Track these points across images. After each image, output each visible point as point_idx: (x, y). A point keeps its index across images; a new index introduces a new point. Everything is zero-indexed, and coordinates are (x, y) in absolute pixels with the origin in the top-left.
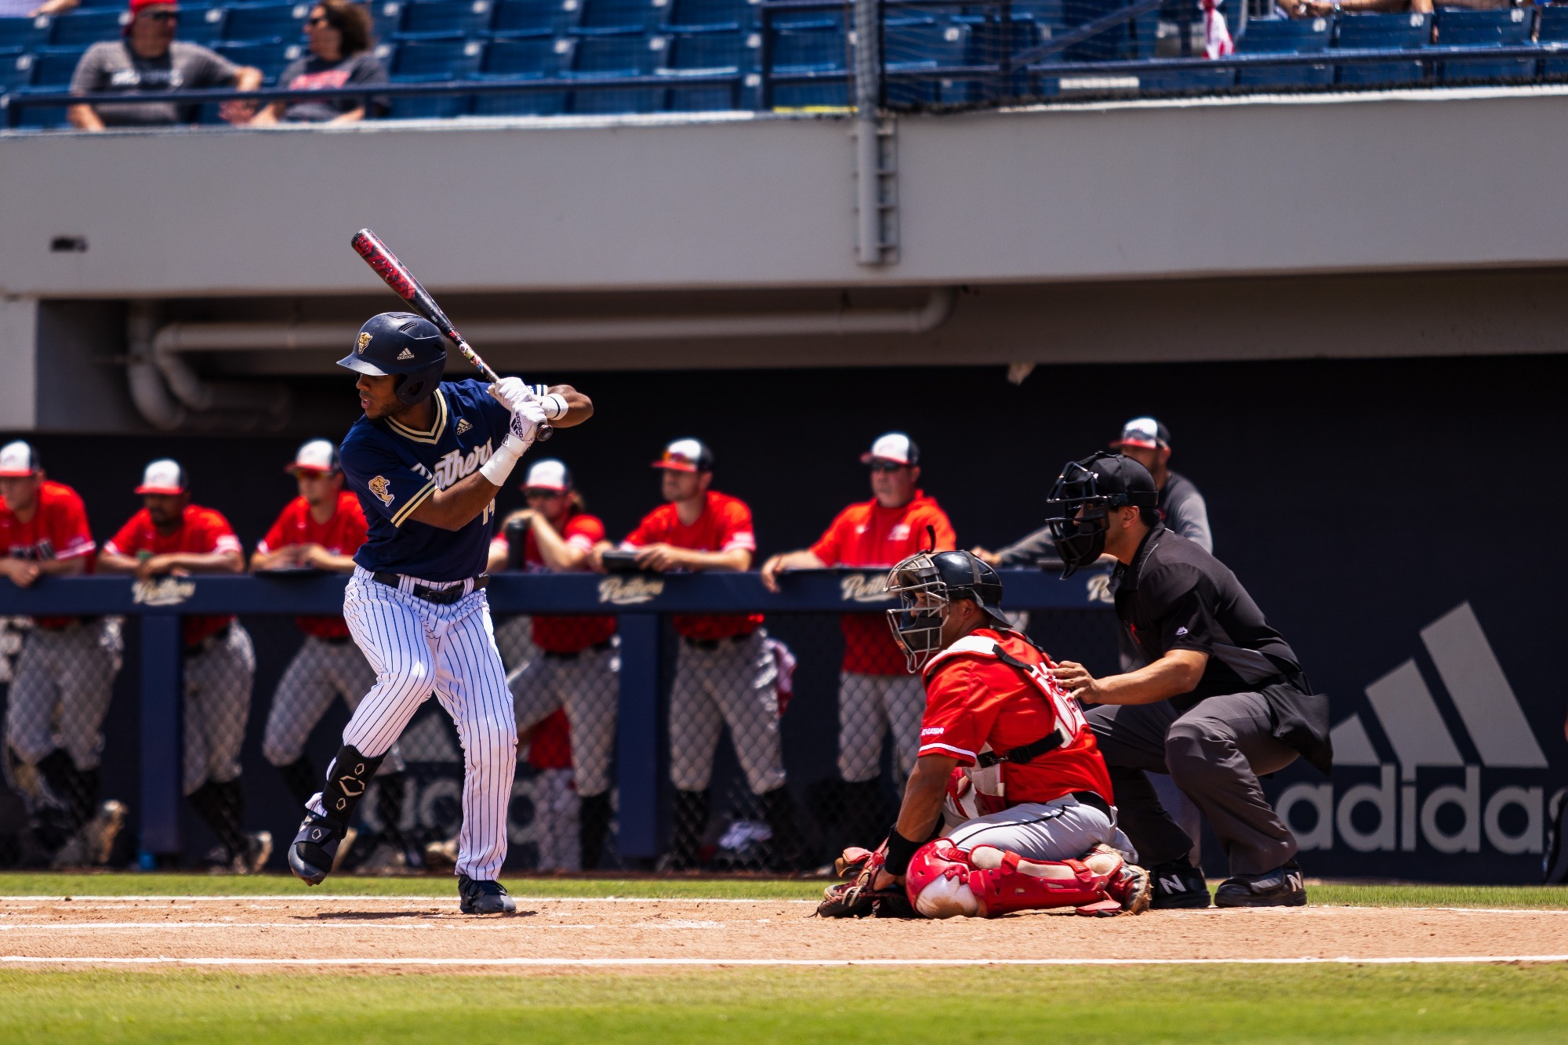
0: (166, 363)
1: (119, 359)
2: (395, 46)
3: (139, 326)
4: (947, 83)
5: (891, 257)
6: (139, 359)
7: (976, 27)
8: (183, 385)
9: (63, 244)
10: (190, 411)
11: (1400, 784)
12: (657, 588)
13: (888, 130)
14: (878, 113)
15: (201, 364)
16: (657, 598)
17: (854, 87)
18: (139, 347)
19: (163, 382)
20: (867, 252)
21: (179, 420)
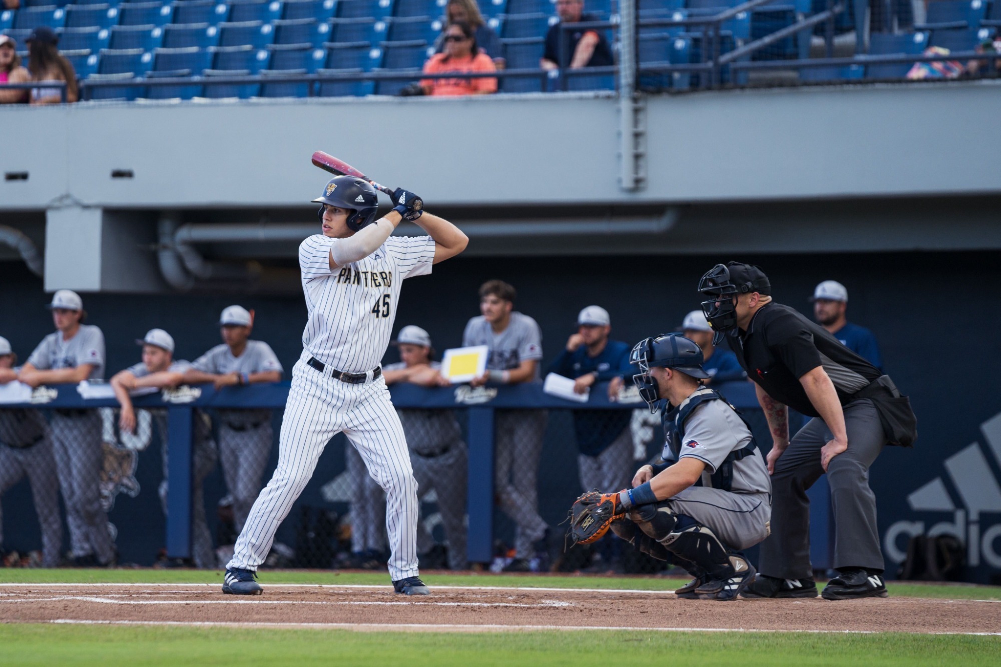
0: (182, 249)
1: (153, 247)
2: (326, 52)
3: (166, 226)
4: (676, 75)
5: (642, 185)
6: (165, 247)
7: (696, 41)
8: (193, 263)
9: (118, 174)
10: (197, 279)
11: (968, 523)
12: (493, 393)
13: (641, 104)
14: (636, 94)
15: (205, 250)
16: (493, 400)
17: (618, 79)
18: (165, 240)
19: (180, 260)
20: (628, 183)
21: (190, 285)
